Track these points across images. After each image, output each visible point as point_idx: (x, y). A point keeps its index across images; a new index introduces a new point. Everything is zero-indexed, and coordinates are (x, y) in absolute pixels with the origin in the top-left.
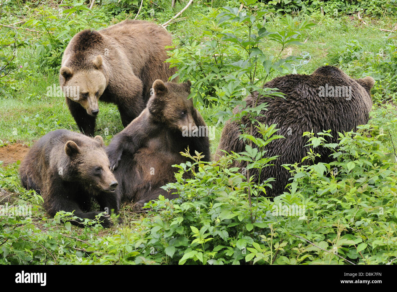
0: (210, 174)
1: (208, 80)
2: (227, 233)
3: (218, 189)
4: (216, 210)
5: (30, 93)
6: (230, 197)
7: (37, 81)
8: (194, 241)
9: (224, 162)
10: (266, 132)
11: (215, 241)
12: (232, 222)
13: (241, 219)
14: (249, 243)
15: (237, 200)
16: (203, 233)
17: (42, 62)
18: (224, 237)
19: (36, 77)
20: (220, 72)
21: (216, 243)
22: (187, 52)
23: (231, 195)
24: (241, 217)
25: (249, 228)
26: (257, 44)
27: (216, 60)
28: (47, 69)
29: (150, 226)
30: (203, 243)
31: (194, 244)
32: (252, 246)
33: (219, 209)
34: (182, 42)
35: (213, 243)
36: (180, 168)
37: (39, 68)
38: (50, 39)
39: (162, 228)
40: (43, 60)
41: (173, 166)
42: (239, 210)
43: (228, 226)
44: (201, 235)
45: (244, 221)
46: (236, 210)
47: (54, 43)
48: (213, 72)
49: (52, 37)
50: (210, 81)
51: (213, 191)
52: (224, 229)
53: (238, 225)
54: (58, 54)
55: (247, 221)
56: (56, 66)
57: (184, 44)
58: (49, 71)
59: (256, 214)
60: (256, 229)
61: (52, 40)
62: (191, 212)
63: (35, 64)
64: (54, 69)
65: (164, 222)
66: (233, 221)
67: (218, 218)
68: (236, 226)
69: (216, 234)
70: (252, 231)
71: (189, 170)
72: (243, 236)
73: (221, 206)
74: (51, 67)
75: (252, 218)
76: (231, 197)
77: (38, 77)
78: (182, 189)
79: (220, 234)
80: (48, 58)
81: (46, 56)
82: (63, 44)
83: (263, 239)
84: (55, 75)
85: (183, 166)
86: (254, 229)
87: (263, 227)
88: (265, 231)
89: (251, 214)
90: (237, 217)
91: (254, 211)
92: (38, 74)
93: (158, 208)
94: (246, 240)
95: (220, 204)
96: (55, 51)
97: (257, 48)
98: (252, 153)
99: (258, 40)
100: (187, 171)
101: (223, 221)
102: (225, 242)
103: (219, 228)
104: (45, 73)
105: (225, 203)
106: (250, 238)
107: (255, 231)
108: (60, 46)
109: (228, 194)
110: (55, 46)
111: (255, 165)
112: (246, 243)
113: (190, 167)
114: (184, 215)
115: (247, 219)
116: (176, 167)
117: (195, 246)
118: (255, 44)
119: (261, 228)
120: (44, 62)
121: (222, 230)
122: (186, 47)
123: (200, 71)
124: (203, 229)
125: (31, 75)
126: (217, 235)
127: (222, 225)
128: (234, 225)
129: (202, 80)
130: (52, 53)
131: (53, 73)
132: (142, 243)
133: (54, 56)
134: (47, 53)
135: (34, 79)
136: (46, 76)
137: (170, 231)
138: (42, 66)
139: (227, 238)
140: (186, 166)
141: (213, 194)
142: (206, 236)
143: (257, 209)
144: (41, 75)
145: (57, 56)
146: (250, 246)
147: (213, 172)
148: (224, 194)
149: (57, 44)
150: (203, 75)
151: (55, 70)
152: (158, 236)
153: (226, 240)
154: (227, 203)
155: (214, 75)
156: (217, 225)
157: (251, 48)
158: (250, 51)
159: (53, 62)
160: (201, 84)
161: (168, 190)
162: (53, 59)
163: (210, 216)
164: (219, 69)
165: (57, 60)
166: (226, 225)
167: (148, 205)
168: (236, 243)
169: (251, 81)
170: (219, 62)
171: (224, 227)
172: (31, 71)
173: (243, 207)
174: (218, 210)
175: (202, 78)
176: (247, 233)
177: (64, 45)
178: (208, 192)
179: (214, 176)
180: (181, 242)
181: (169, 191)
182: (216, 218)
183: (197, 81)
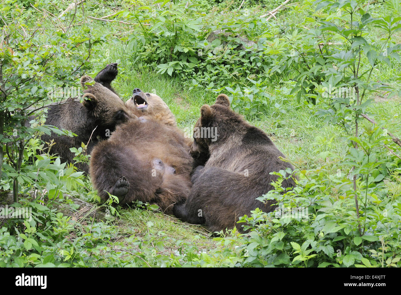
0: (313, 181)
1: (313, 73)
2: (333, 248)
3: (322, 198)
4: (320, 222)
5: (122, 93)
6: (334, 207)
7: (130, 80)
8: (296, 259)
9: (329, 167)
10: (372, 132)
11: (319, 258)
12: (338, 236)
13: (347, 232)
14: (358, 258)
15: (343, 210)
16: (305, 249)
17: (135, 58)
18: (329, 253)
19: (129, 75)
20: (326, 64)
21: (321, 260)
22: (287, 42)
23: (336, 205)
24: (348, 229)
25: (357, 241)
26: (360, 32)
27: (320, 50)
28: (140, 66)
29: (246, 242)
30: (306, 260)
31: (296, 261)
32: (361, 262)
33: (323, 220)
34: (282, 30)
35: (317, 260)
36: (279, 175)
37: (132, 65)
38: (143, 33)
39: (259, 244)
40: (136, 57)
41: (271, 173)
42: (346, 222)
43: (333, 241)
44: (302, 252)
45: (351, 234)
46: (342, 222)
47: (149, 36)
48: (318, 63)
49: (145, 30)
50: (315, 74)
51: (316, 200)
52: (329, 244)
53: (345, 239)
54: (153, 49)
55: (354, 233)
56: (151, 62)
57: (284, 32)
58: (144, 68)
59: (365, 225)
60: (366, 243)
61: (145, 34)
62: (292, 225)
63: (128, 61)
64: (149, 65)
65: (261, 237)
66: (339, 234)
67: (321, 231)
68: (343, 240)
69: (320, 250)
70: (361, 245)
71: (289, 177)
72: (351, 251)
73: (326, 218)
74: (146, 64)
75: (360, 230)
76: (336, 207)
77: (131, 75)
78: (280, 200)
79: (324, 250)
80: (141, 53)
81: (140, 52)
82: (157, 38)
83: (374, 254)
84: (150, 72)
85: (282, 173)
86: (363, 243)
87: (374, 241)
88: (376, 245)
89: (359, 226)
90: (343, 230)
91: (362, 223)
92: (132, 71)
93: (254, 221)
94: (354, 255)
95: (324, 215)
96: (149, 45)
97: (360, 37)
98: (358, 156)
99: (361, 27)
100: (287, 178)
101: (328, 234)
102: (331, 258)
103: (323, 243)
104: (139, 71)
105: (329, 215)
106: (359, 253)
107: (364, 245)
108: (155, 40)
109: (333, 204)
110: (149, 40)
111: (361, 170)
112: (353, 259)
113: (290, 175)
114: (285, 229)
115: (355, 232)
116: (274, 174)
117: (297, 263)
118: (358, 32)
119: (371, 242)
120: (137, 58)
121: (326, 245)
122: (287, 36)
123: (303, 62)
124: (306, 245)
125: (123, 73)
126: (322, 251)
127: (327, 239)
128: (340, 238)
129: (306, 73)
130: (146, 47)
131: (147, 70)
132: (238, 262)
133: (148, 52)
134: (140, 48)
135: (127, 77)
136: (140, 73)
137: (269, 248)
138: (136, 63)
139: (333, 255)
140: (285, 173)
141: (316, 204)
142: (309, 253)
143: (365, 220)
144: (135, 72)
145: (151, 51)
146: (359, 262)
147: (317, 179)
148: (328, 204)
149: (151, 38)
150: (306, 67)
151: (150, 67)
152: (255, 254)
153: (331, 256)
154: (332, 214)
155: (320, 67)
156: (321, 240)
157: (353, 37)
158: (352, 41)
159: (147, 58)
160: (305, 77)
161: (264, 202)
162: (147, 55)
163: (313, 229)
164: (324, 60)
165: (152, 56)
166: (332, 239)
167: (243, 220)
168: (342, 260)
169: (355, 74)
170: (324, 51)
171: (329, 242)
172: (123, 69)
173: (350, 218)
174: (322, 222)
175: (305, 70)
176: (354, 248)
177: (159, 38)
178: (310, 203)
179: (317, 183)
180: (281, 260)
181: (266, 202)
182: (319, 232)
183: (300, 73)
